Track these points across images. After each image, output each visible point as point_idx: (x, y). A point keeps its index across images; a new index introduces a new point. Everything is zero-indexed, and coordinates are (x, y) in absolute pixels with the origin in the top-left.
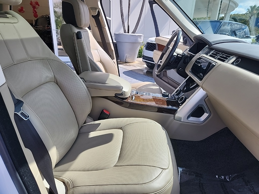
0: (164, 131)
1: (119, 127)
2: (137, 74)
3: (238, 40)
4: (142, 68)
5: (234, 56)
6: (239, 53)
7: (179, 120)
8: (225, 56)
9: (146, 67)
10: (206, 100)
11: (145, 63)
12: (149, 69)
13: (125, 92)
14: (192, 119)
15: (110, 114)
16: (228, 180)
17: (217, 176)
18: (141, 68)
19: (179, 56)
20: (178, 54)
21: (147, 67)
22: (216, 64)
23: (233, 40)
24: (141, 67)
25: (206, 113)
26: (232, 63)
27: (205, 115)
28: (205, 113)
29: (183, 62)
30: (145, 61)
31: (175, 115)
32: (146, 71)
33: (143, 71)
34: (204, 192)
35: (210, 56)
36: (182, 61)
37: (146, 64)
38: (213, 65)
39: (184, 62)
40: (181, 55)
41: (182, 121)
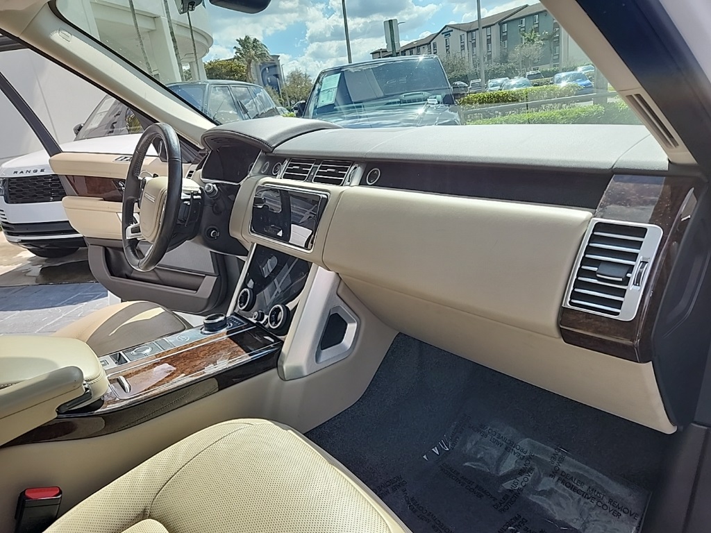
0: (290, 431)
1: (133, 514)
2: (9, 290)
3: (319, 124)
4: (19, 265)
5: (357, 165)
6: (368, 156)
7: (297, 373)
8: (333, 170)
9: (31, 259)
10: (339, 292)
11: (21, 247)
12: (46, 261)
13: (91, 380)
14: (327, 354)
15: (61, 492)
16: (448, 449)
17: (425, 457)
18: (15, 267)
19: (195, 197)
20: (192, 194)
21: (34, 255)
22: (327, 195)
23: (309, 125)
24: (12, 264)
25: (350, 322)
26: (362, 183)
27: (351, 328)
28: (349, 325)
29: (214, 212)
30: (23, 241)
31: (282, 367)
32: (37, 270)
33: (28, 274)
34: (428, 515)
35: (286, 177)
36: (208, 209)
37: (29, 249)
38: (323, 198)
39: (214, 210)
40: (198, 194)
41: (306, 374)
